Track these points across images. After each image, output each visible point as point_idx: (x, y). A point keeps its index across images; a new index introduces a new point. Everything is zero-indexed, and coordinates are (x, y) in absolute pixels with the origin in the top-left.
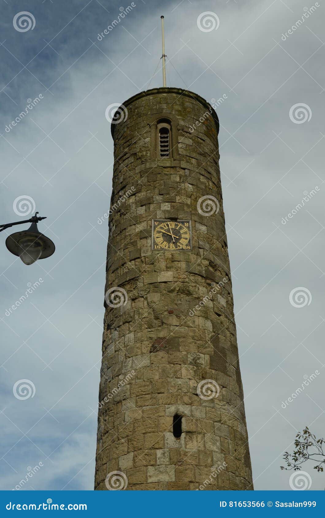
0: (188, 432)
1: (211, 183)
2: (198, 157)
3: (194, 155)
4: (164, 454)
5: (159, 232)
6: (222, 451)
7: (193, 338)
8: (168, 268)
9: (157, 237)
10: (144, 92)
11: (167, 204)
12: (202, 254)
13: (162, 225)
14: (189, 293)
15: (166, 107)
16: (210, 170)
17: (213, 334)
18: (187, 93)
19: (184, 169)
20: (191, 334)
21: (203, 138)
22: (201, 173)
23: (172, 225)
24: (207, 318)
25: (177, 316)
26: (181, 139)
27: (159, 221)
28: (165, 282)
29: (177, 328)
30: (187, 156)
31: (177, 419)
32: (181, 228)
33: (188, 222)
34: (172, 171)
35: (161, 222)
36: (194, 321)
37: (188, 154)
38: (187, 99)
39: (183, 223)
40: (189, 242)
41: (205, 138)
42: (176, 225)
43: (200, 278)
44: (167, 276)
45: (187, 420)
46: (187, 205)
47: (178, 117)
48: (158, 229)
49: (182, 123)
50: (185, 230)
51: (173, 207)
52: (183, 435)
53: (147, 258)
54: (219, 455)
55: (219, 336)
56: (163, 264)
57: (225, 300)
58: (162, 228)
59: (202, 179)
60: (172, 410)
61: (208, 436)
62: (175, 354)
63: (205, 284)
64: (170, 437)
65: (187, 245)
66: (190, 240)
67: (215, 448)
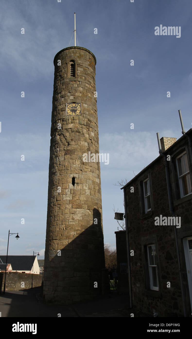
0: (77, 183)
1: (90, 87)
2: (85, 76)
3: (84, 75)
4: (68, 191)
5: (69, 108)
6: (89, 189)
7: (80, 149)
8: (72, 123)
9: (68, 110)
10: (65, 49)
11: (72, 96)
12: (85, 116)
13: (70, 105)
14: (79, 132)
15: (73, 55)
16: (90, 81)
17: (88, 147)
18: (82, 48)
19: (79, 81)
20: (80, 148)
21: (88, 67)
22: (86, 82)
23: (74, 105)
24: (86, 141)
25: (74, 141)
26: (79, 69)
27: (69, 104)
28: (71, 128)
29: (74, 146)
30: (81, 76)
31: (74, 179)
32: (77, 106)
33: (80, 104)
34: (74, 82)
35: (70, 104)
36: (81, 143)
37: (81, 75)
38: (82, 51)
39: (78, 104)
40: (80, 112)
41: (89, 67)
42: (75, 105)
43: (84, 126)
44: (71, 126)
45: (76, 179)
46: (80, 96)
47: (78, 59)
48: (68, 107)
49: (79, 62)
50: (79, 107)
51: (74, 98)
52: (75, 184)
53: (64, 119)
54: (88, 191)
55: (90, 148)
56: (70, 121)
57: (94, 134)
58: (70, 106)
59: (87, 85)
60: (72, 176)
61: (84, 185)
62: (73, 156)
63: (86, 128)
64: (71, 185)
65: (79, 113)
66: (80, 111)
67: (86, 188)
